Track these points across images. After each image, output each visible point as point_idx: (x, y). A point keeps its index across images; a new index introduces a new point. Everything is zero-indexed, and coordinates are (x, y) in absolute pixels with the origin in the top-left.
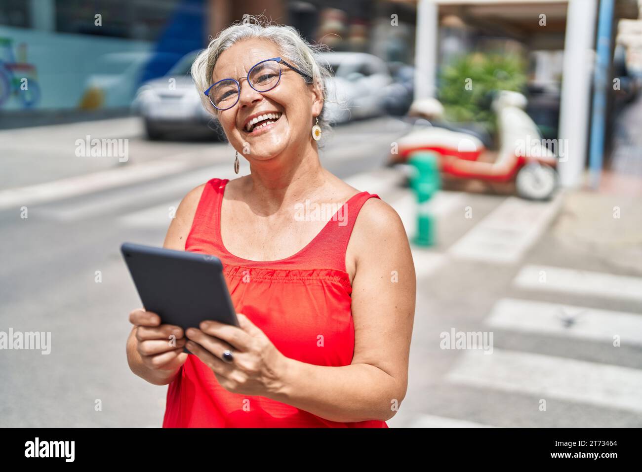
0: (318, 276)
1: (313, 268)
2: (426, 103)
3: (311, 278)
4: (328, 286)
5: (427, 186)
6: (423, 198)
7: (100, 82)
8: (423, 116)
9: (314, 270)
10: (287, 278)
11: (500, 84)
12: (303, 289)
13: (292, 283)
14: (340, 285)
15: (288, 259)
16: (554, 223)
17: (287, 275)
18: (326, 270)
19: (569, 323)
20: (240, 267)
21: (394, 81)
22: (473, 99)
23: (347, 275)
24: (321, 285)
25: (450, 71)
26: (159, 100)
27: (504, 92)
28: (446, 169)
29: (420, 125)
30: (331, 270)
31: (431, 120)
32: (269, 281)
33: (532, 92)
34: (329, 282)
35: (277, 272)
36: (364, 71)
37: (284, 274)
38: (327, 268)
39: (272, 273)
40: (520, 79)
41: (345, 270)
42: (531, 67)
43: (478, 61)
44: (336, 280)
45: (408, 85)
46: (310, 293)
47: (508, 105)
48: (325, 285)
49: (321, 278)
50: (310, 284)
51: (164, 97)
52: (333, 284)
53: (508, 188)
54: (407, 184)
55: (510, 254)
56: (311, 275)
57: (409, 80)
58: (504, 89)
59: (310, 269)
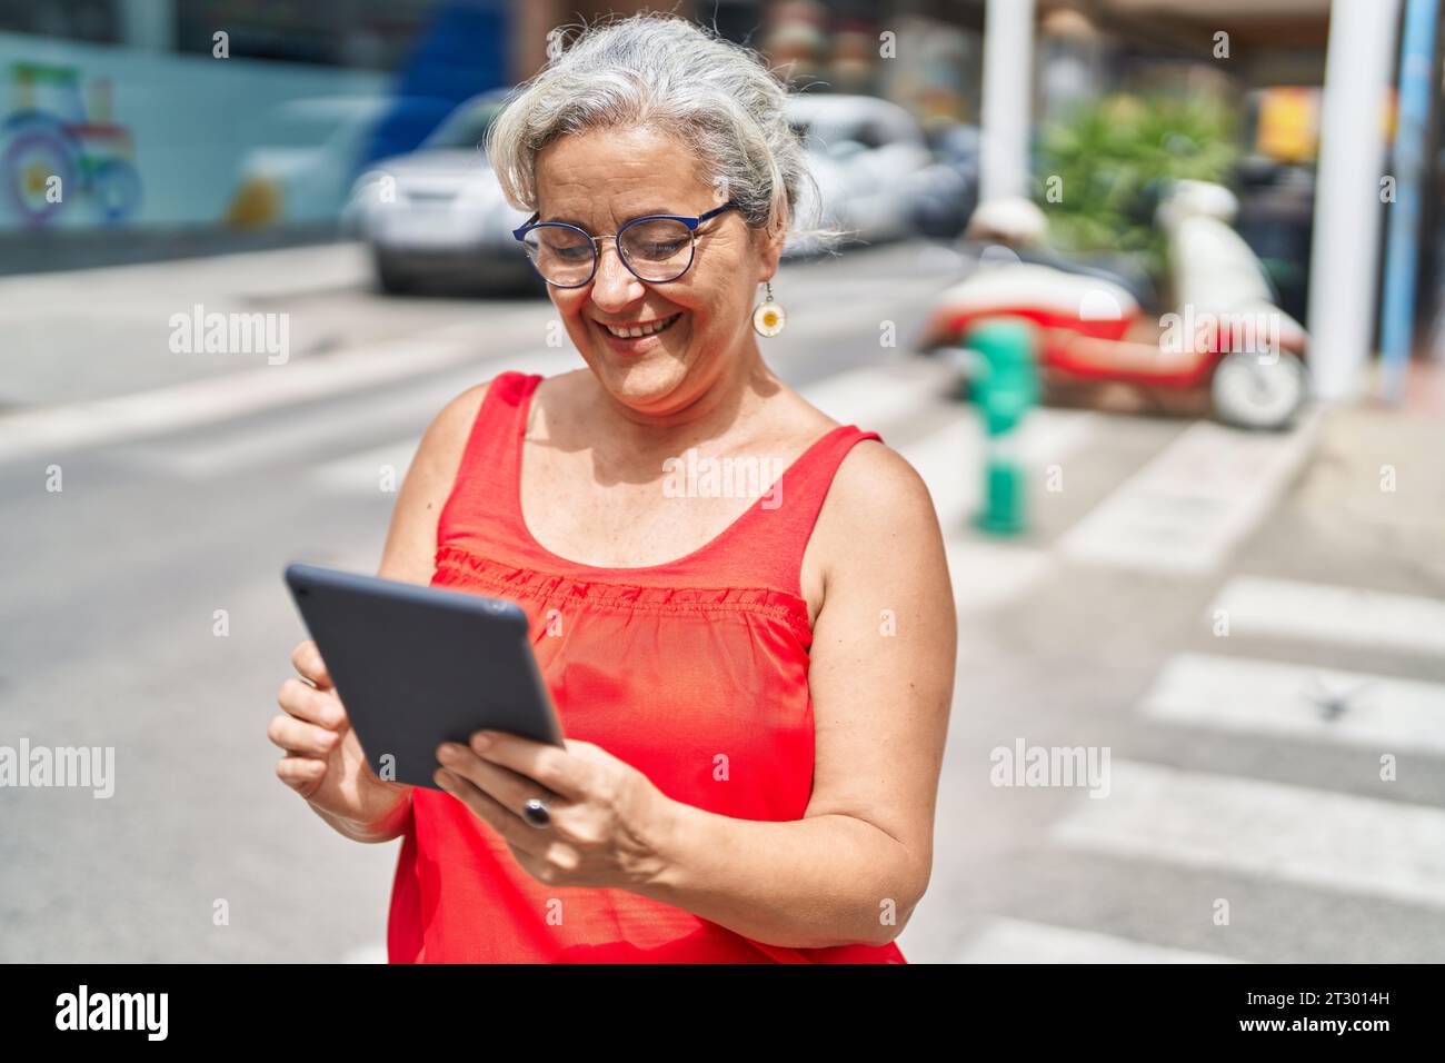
0: (738, 602)
1: (726, 586)
2: (1006, 209)
3: (721, 606)
4: (759, 627)
5: (1008, 396)
6: (999, 426)
7: (275, 166)
8: (999, 238)
9: (728, 591)
10: (668, 606)
11: (1176, 165)
12: (703, 631)
13: (680, 616)
14: (787, 626)
15: (671, 565)
16: (1298, 482)
17: (668, 600)
18: (756, 590)
19: (1334, 710)
20: (562, 579)
21: (936, 161)
22: (1112, 199)
23: (805, 604)
24: (742, 621)
25: (1062, 137)
26: (406, 204)
27: (1184, 183)
28: (1053, 360)
29: (995, 258)
30: (768, 592)
31: (1020, 249)
32: (627, 610)
33: (1248, 183)
34: (762, 619)
35: (645, 593)
36: (868, 138)
37: (661, 597)
38: (759, 587)
39: (636, 594)
40: (1221, 154)
41: (798, 593)
42: (1248, 126)
43: (1126, 115)
44: (778, 614)
45: (967, 168)
46: (720, 640)
47: (1195, 213)
48: (752, 624)
49: (744, 607)
50: (718, 620)
51: (417, 197)
52: (772, 624)
53: (1194, 400)
54: (964, 393)
55: (1198, 552)
56: (721, 600)
57: (969, 157)
58: (1186, 176)
59: (719, 586)
